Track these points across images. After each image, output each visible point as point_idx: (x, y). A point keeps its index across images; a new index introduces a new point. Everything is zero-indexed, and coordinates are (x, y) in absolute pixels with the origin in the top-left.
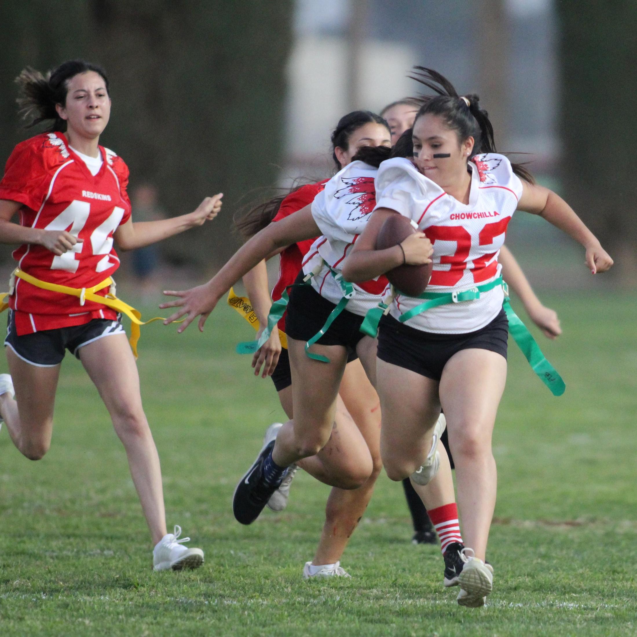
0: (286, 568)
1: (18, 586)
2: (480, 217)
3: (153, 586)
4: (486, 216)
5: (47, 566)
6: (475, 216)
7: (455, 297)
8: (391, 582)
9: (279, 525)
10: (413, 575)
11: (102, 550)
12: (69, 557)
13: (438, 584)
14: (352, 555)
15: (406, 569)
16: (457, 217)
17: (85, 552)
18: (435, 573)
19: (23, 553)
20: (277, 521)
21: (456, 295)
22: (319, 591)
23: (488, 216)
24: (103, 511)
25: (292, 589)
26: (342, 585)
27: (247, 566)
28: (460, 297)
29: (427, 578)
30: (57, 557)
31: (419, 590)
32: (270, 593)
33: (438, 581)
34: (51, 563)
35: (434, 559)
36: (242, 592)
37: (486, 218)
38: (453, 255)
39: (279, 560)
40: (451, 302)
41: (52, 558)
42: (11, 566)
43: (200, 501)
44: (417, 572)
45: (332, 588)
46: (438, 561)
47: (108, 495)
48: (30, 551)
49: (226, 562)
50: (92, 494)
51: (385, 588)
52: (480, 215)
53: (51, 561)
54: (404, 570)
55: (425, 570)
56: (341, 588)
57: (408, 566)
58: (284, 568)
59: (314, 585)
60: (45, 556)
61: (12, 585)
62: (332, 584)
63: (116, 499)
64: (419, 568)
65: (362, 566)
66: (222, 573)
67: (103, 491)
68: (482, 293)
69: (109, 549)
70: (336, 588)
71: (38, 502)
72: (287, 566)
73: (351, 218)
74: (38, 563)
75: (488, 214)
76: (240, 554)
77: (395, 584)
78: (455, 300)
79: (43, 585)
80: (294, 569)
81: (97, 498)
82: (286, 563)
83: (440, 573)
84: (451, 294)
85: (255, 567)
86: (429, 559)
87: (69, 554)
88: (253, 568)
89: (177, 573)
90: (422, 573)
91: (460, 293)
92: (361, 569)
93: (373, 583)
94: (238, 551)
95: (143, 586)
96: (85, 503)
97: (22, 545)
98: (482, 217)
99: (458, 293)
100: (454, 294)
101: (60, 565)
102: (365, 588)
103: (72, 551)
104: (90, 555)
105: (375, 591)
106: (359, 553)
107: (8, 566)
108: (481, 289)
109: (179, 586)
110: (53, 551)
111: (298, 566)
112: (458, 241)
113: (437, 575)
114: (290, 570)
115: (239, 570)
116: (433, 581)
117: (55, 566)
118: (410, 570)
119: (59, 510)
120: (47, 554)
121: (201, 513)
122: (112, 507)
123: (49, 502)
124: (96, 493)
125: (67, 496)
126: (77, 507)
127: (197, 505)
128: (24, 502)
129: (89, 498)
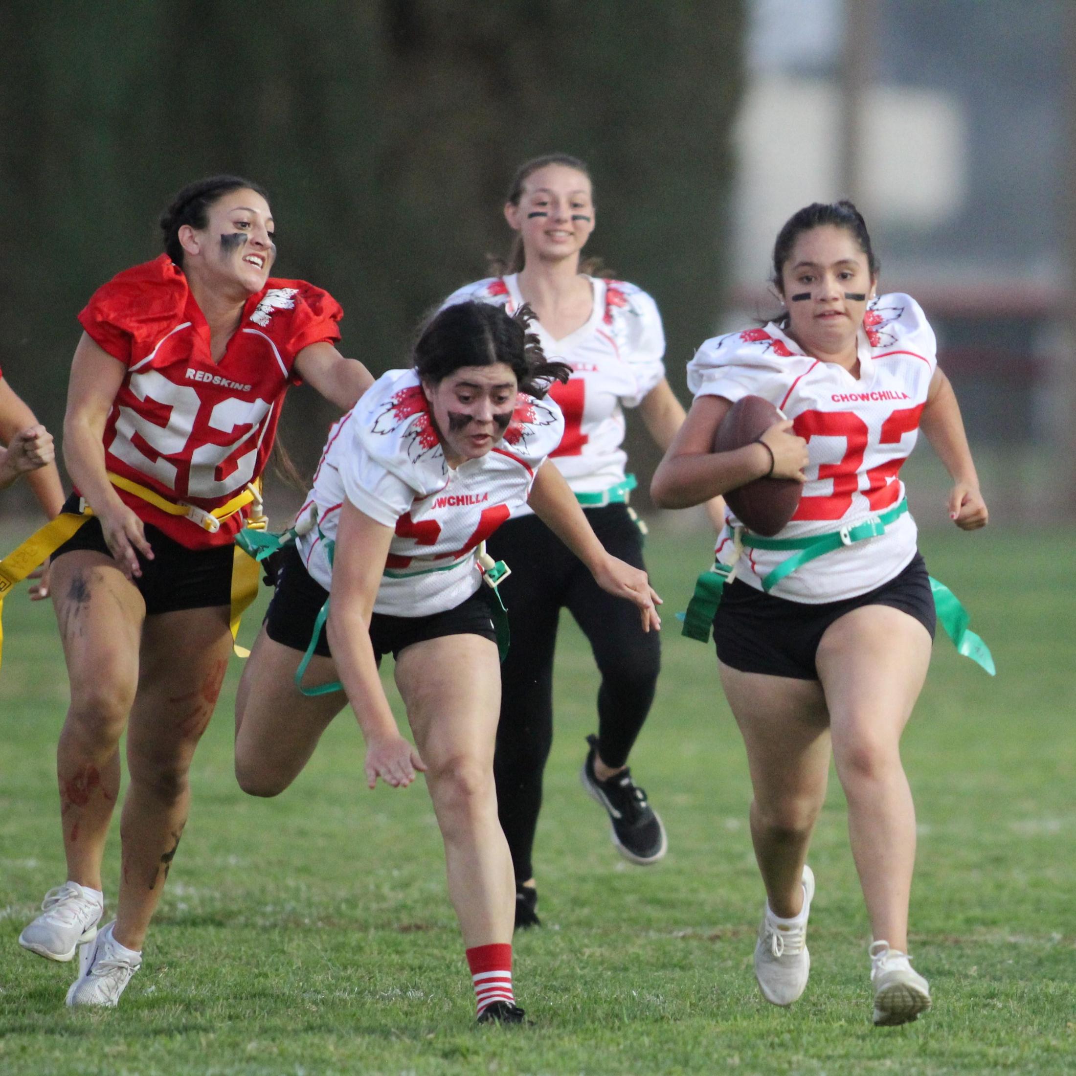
0: (730, 1022)
1: (254, 1053)
2: (884, 398)
3: (494, 1055)
4: (893, 398)
5: (306, 1018)
6: (875, 396)
7: (846, 536)
8: (917, 1048)
9: (718, 946)
10: (955, 1035)
11: (404, 989)
12: (345, 1001)
13: (1000, 1051)
14: (849, 999)
15: (944, 1024)
16: (844, 398)
17: (373, 993)
18: (995, 1030)
19: (263, 994)
20: (714, 938)
21: (847, 532)
22: (790, 1063)
23: (896, 399)
24: (406, 920)
25: (742, 1059)
26: (830, 1053)
27: (662, 1018)
28: (853, 535)
29: (982, 1039)
30: (323, 1002)
31: (966, 1061)
32: (701, 1067)
33: (1000, 1045)
34: (314, 1012)
35: (994, 1006)
36: (652, 1065)
37: (892, 400)
38: (839, 463)
39: (718, 1008)
41: (315, 1003)
42: (242, 1018)
43: (577, 902)
44: (963, 1030)
45: (812, 1057)
46: (1000, 1010)
47: (414, 893)
48: (276, 992)
49: (624, 1011)
50: (386, 890)
51: (907, 1057)
52: (883, 396)
53: (314, 1008)
54: (940, 1025)
55: (978, 1025)
56: (829, 1058)
57: (946, 1018)
58: (727, 1021)
59: (779, 1052)
60: (303, 1000)
61: (243, 1051)
62: (812, 1051)
63: (428, 900)
64: (967, 1023)
65: (865, 1019)
66: (617, 1031)
67: (405, 885)
68: (887, 524)
69: (416, 987)
70: (819, 1057)
71: (291, 905)
72: (732, 1017)
73: (379, 428)
74: (291, 1012)
75: (894, 395)
76: (649, 997)
77: (925, 1051)
78: (846, 541)
79: (299, 1052)
80: (745, 1024)
81: (394, 897)
82: (730, 1014)
83: (1004, 1031)
85: (675, 1020)
86: (985, 1006)
87: (346, 996)
88: (672, 1022)
89: (538, 1031)
90: (972, 1032)
91: (854, 528)
92: (863, 1025)
93: (885, 1049)
94: (645, 991)
95: (476, 1053)
96: (374, 906)
97: (261, 979)
98: (886, 399)
99: (850, 529)
101: (329, 1016)
102: (870, 1058)
103: (352, 991)
104: (383, 998)
105: (888, 1063)
106: (859, 996)
107: (238, 1017)
109: (541, 1054)
110: (317, 992)
111: (752, 1019)
112: (848, 437)
113: (999, 1035)
114: (738, 1026)
115: (646, 1024)
116: (991, 1045)
117: (321, 1017)
118: (950, 1026)
119: (327, 919)
120: (306, 996)
121: (579, 923)
122: (421, 914)
123: (310, 905)
124: (393, 888)
125: (343, 893)
126: (359, 913)
127: (573, 910)
128: (266, 904)
129: (380, 898)
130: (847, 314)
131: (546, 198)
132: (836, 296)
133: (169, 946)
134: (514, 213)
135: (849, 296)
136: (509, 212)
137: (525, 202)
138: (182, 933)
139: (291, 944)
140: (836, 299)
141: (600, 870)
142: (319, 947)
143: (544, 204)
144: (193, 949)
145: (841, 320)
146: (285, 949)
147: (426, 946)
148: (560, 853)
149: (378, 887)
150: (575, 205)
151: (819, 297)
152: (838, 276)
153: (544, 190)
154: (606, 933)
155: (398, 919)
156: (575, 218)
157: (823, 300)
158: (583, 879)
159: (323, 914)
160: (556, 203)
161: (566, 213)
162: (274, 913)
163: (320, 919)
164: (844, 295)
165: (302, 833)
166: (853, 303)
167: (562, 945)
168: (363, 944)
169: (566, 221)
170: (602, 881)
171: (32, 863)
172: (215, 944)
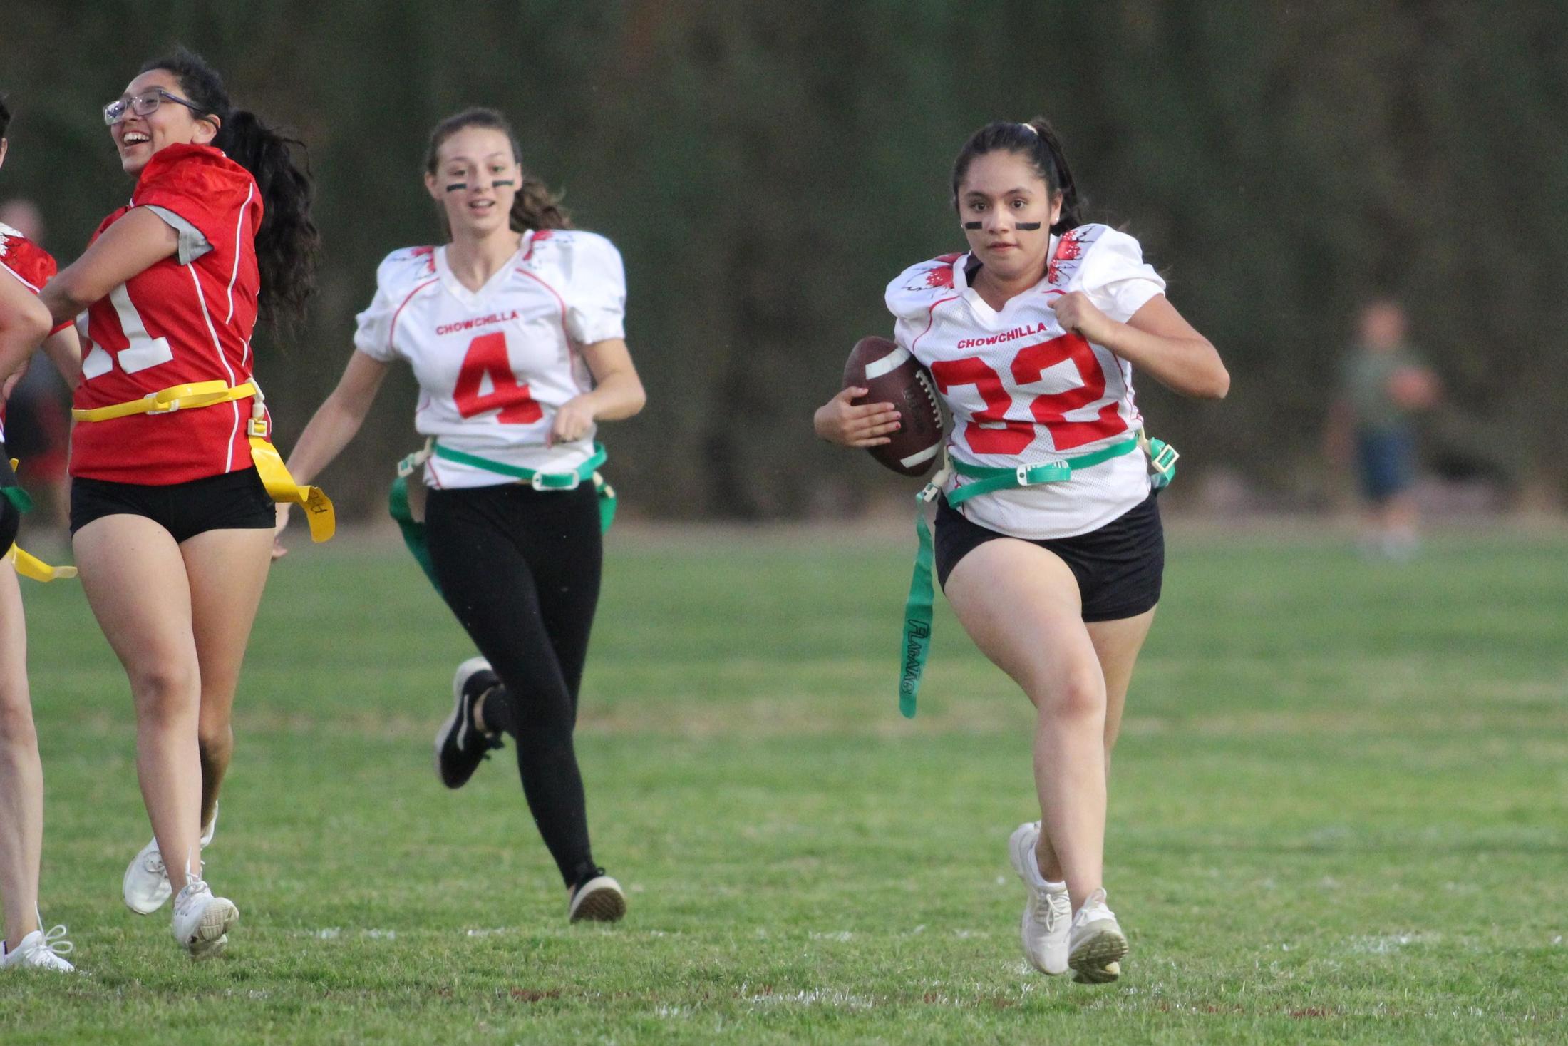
2: (1011, 338)
4: (1022, 335)
7: (1022, 476)
16: (970, 343)
21: (1024, 472)
23: (1025, 334)
28: (1032, 475)
37: (1020, 338)
40: (1014, 485)
43: (1506, 983)
47: (1308, 972)
50: (1273, 968)
52: (1011, 335)
63: (1326, 979)
67: (1297, 962)
68: (1075, 471)
75: (1024, 331)
78: (1022, 481)
81: (1284, 977)
84: (1015, 470)
91: (1032, 469)
98: (1013, 338)
99: (1029, 469)
100: (1021, 470)
108: (1076, 464)
112: (976, 383)
121: (1508, 1008)
122: (1316, 996)
123: (1182, 986)
124: (1282, 967)
125: (1220, 973)
126: (1240, 996)
127: (1500, 992)
128: (1129, 987)
129: (1267, 978)
130: (1018, 245)
131: (462, 166)
132: (1006, 227)
133: (1011, 1036)
134: (434, 183)
135: (1020, 227)
136: (429, 181)
137: (442, 171)
138: (1027, 1021)
139: (1158, 1035)
140: (1005, 231)
141: (1534, 944)
142: (1193, 1038)
143: (461, 173)
144: (1041, 1040)
145: (1013, 252)
146: (1152, 1040)
147: (1322, 1036)
148: (1485, 922)
149: (1263, 965)
150: (494, 169)
151: (989, 228)
152: (1010, 204)
153: (460, 159)
154: (1540, 1019)
155: (1288, 1003)
156: (496, 184)
157: (992, 232)
158: (1514, 954)
159: (1197, 998)
160: (473, 170)
161: (485, 179)
162: (1139, 997)
163: (1195, 1004)
164: (1014, 225)
165: (1172, 900)
166: (1025, 233)
167: (1487, 1034)
168: (1246, 1034)
169: (487, 189)
170: (1534, 956)
171: (846, 936)
172: (1067, 1033)
